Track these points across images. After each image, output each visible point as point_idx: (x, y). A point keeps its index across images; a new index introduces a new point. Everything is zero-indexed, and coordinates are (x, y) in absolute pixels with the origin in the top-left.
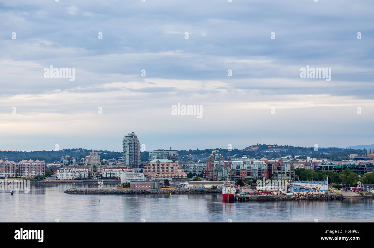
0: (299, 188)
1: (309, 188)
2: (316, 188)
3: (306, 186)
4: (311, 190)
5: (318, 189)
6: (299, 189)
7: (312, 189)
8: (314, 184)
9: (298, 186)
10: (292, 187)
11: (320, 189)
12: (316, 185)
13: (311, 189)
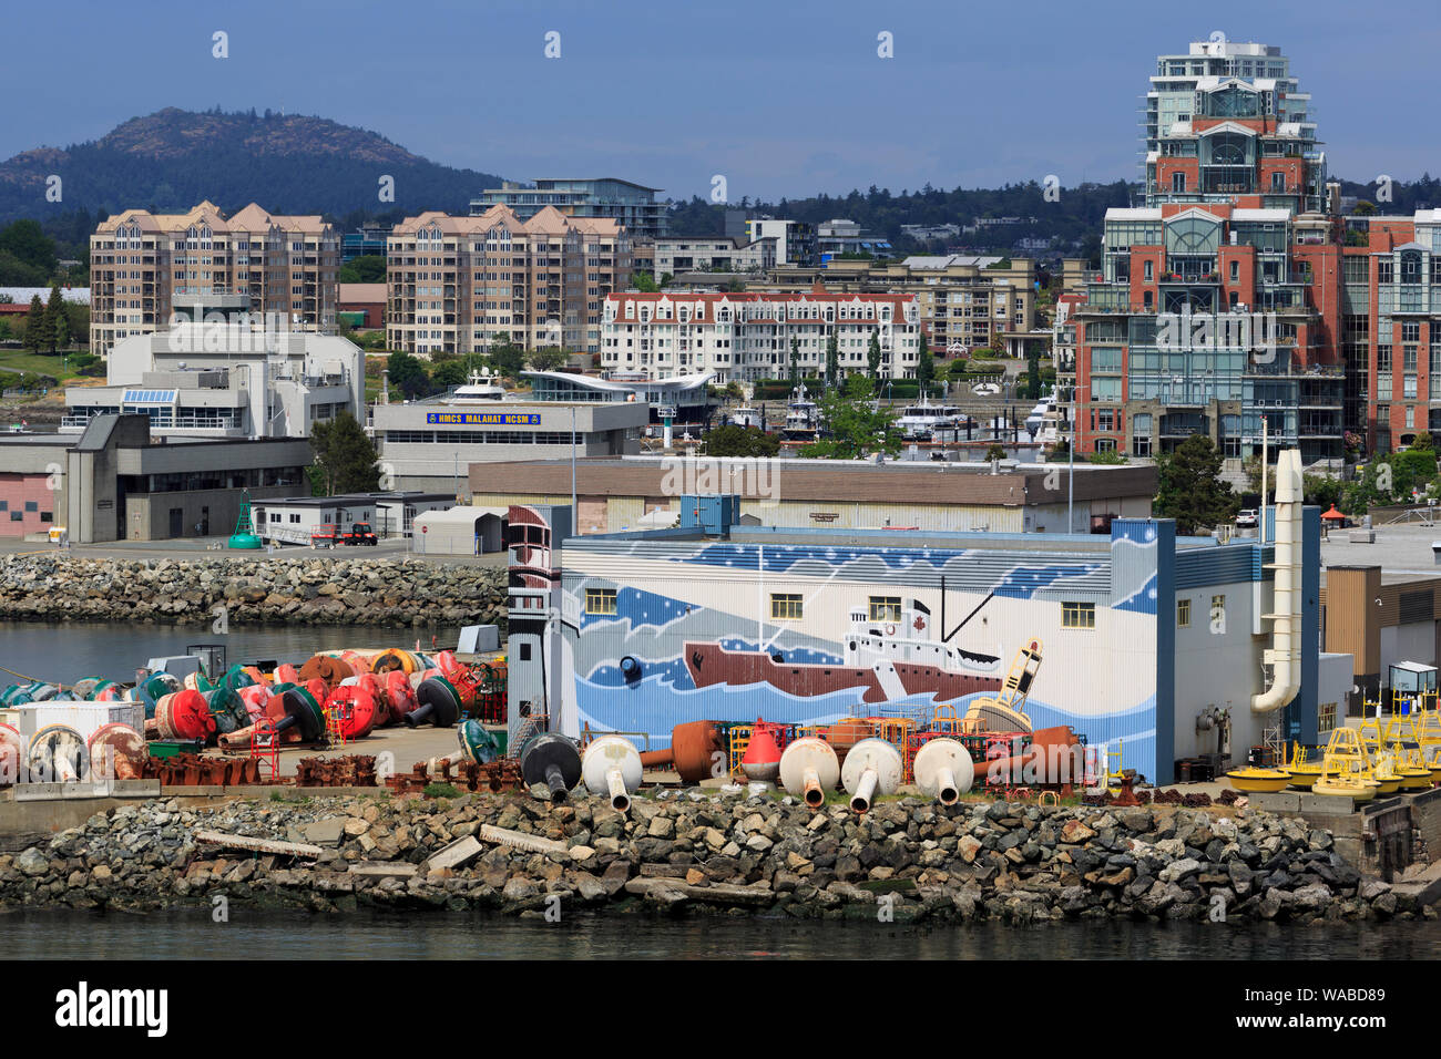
0: (662, 646)
1: (851, 661)
2: (957, 666)
3: (787, 624)
4: (876, 694)
5: (995, 685)
6: (673, 673)
7: (892, 686)
8: (931, 597)
9: (654, 609)
10: (536, 627)
11: (1027, 680)
12: (961, 602)
13: (865, 677)
